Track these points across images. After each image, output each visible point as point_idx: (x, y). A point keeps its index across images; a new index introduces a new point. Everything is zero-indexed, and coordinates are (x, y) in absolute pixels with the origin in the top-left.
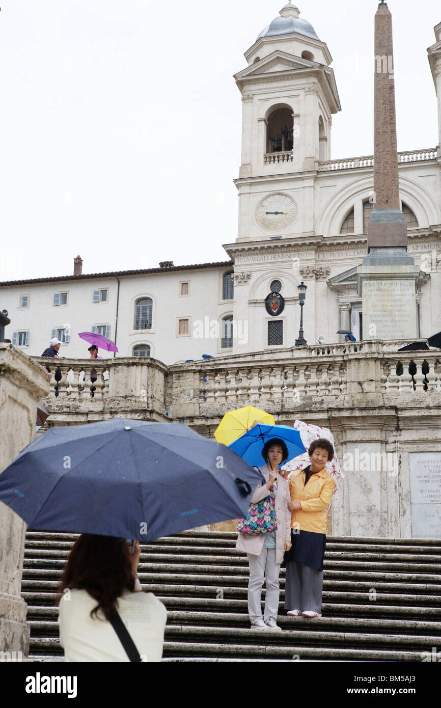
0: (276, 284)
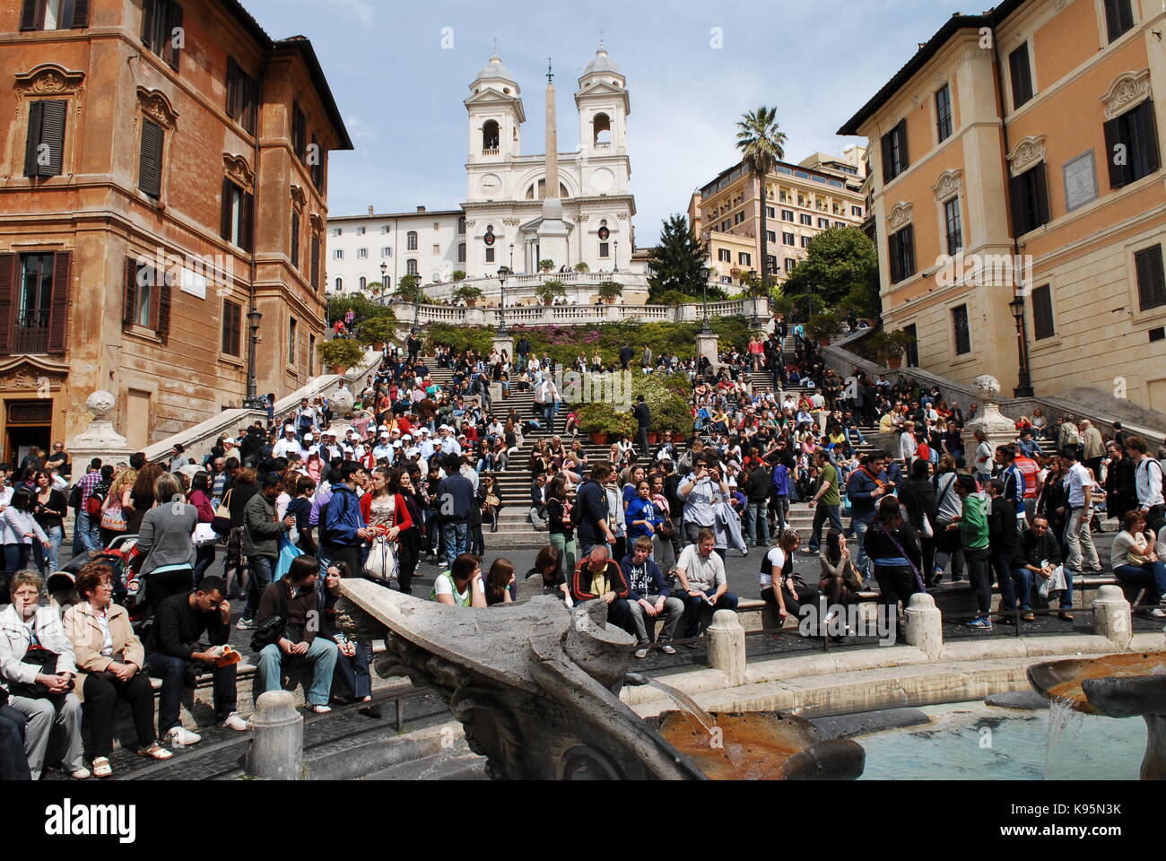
0: (490, 227)
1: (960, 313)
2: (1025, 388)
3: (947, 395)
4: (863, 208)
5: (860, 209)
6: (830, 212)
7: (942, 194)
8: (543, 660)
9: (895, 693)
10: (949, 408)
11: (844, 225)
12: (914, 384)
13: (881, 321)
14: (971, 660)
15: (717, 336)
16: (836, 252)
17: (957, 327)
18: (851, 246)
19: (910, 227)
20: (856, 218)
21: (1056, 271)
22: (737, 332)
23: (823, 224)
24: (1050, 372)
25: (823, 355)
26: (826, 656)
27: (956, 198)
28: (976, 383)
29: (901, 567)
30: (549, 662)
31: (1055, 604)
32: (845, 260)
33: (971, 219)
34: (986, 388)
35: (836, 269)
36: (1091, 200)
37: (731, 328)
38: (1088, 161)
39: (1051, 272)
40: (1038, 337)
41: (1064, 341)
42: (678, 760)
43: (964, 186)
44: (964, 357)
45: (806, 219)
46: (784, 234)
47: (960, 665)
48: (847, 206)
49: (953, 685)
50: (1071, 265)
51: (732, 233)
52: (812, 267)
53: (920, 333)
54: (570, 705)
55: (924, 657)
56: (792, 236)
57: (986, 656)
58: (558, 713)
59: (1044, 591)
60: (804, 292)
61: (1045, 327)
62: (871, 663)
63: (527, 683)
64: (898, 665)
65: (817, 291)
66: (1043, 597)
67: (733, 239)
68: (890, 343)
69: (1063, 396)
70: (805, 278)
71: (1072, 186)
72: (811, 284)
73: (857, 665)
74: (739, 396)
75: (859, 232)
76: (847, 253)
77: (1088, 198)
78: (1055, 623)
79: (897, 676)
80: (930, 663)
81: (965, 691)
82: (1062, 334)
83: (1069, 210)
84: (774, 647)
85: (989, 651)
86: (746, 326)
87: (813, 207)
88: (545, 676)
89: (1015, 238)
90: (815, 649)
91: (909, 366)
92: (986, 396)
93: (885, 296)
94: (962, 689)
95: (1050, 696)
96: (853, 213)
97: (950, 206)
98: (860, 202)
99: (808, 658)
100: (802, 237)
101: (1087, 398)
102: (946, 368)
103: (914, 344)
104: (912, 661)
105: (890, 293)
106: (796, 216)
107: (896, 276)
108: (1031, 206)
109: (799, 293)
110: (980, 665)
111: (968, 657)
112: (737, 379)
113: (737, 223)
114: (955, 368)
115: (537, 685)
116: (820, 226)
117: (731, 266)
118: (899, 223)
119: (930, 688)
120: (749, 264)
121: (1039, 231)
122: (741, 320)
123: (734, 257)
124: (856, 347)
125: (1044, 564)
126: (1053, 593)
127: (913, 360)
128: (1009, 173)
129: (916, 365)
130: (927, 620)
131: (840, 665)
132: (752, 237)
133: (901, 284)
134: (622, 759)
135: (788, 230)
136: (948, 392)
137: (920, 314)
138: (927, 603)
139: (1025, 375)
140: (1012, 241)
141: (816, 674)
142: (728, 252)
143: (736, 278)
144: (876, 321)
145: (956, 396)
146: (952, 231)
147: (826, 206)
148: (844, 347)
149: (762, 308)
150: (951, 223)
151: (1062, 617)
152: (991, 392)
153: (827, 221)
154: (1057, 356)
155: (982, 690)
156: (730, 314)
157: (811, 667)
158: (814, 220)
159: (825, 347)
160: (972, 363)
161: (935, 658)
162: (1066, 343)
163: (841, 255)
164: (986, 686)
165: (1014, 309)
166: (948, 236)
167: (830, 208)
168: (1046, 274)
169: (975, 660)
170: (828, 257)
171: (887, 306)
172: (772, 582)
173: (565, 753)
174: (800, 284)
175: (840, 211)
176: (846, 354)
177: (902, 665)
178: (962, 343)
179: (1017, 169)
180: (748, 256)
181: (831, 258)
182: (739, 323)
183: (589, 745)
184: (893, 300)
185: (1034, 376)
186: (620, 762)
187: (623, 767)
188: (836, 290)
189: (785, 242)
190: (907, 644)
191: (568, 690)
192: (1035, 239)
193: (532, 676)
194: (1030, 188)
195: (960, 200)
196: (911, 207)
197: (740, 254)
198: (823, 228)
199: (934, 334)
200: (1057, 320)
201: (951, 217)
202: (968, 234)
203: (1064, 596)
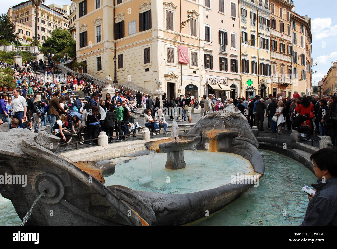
1: (99, 59)
2: (115, 81)
3: (95, 82)
4: (68, 24)
5: (67, 25)
6: (57, 23)
7: (96, 24)
8: (32, 146)
9: (97, 158)
10: (96, 85)
11: (61, 28)
12: (86, 78)
13: (76, 59)
14: (115, 148)
15: (22, 57)
16: (61, 36)
17: (98, 63)
18: (65, 35)
19: (86, 32)
20: (65, 27)
21: (125, 51)
22: (28, 57)
23: (55, 27)
24: (122, 77)
25: (58, 67)
26: (77, 150)
27: (100, 26)
28: (106, 78)
29: (97, 125)
30: (34, 146)
31: (132, 133)
32: (63, 39)
33: (104, 33)
34: (108, 80)
35: (60, 41)
36: (135, 33)
37: (25, 55)
38: (135, 23)
39: (123, 51)
40: (119, 68)
41: (126, 69)
42: (82, 171)
43: (103, 23)
44: (100, 71)
45: (50, 24)
46: (42, 28)
47: (113, 149)
48: (63, 23)
49: (111, 155)
50: (128, 50)
51: (24, 24)
52: (53, 40)
53: (87, 63)
54: (43, 159)
55: (104, 148)
56: (45, 29)
57: (118, 147)
58: (34, 164)
59: (130, 130)
60: (50, 47)
61: (121, 66)
62: (90, 151)
63: (23, 155)
64: (97, 151)
65: (54, 47)
66: (129, 131)
67: (24, 26)
68: (79, 65)
69: (125, 84)
70: (50, 43)
71: (130, 29)
72: (52, 45)
73: (86, 152)
74: (31, 77)
75: (67, 31)
76: (64, 37)
77: (134, 33)
78: (132, 138)
79: (98, 154)
80: (105, 150)
81: (114, 156)
82: (125, 68)
83: (129, 35)
84: (61, 150)
85: (119, 145)
86: (31, 55)
87: (52, 21)
88: (32, 151)
89: (115, 40)
90: (73, 149)
91: (84, 72)
92: (108, 82)
93: (78, 51)
94: (114, 155)
95: (150, 150)
96: (65, 25)
97: (98, 28)
98: (67, 22)
99: (72, 151)
100: (48, 30)
101: (130, 85)
102: (95, 74)
103: (86, 67)
104: (100, 150)
105: (79, 51)
106: (46, 22)
107: (81, 46)
108: (120, 32)
109: (48, 47)
110: (118, 149)
111: (114, 147)
112: (30, 72)
113: (25, 21)
114: (97, 74)
115: (28, 155)
116: (54, 27)
117: (23, 35)
118: (83, 30)
119: (106, 156)
120: (29, 35)
121: (121, 39)
122: (29, 53)
123: (24, 32)
124: (68, 65)
125: (130, 123)
126: (132, 130)
127: (85, 71)
128: (114, 22)
129: (86, 72)
130: (104, 138)
131: (82, 153)
132: (31, 27)
133: (83, 48)
134: (60, 175)
135: (43, 27)
136: (95, 81)
137: (88, 58)
138: (104, 134)
139: (115, 77)
140: (114, 41)
141: (75, 156)
142: (22, 30)
143: (25, 39)
144: (74, 58)
145: (97, 82)
146: (98, 35)
147: (56, 21)
148: (65, 65)
149: (36, 50)
150: (98, 33)
151: (134, 136)
152: (109, 81)
153: (56, 26)
154: (124, 73)
155: (119, 155)
156: (25, 51)
157: (74, 154)
158: (52, 25)
159: (58, 65)
160: (102, 73)
161: (106, 148)
162: (126, 70)
163: (62, 37)
164: (119, 154)
165: (114, 59)
166: (97, 36)
167: (58, 22)
168: (122, 51)
169: (116, 148)
170: (58, 37)
171: (78, 54)
172: (60, 131)
173: (37, 177)
174: (48, 44)
175: (60, 24)
176: (65, 67)
177: (98, 151)
178: (99, 67)
179: (117, 21)
180: (29, 33)
181: (59, 38)
182: (28, 54)
183: (47, 172)
184: (80, 53)
185: (117, 78)
186: (60, 176)
187: (61, 177)
188: (60, 48)
189: (42, 30)
190: (99, 145)
191: (43, 155)
192: (120, 41)
193: (24, 152)
194: (119, 27)
195: (101, 27)
196: (87, 26)
197: (27, 32)
198: (55, 28)
199: (92, 65)
200: (124, 64)
201: (98, 31)
202: (103, 37)
203: (134, 131)
